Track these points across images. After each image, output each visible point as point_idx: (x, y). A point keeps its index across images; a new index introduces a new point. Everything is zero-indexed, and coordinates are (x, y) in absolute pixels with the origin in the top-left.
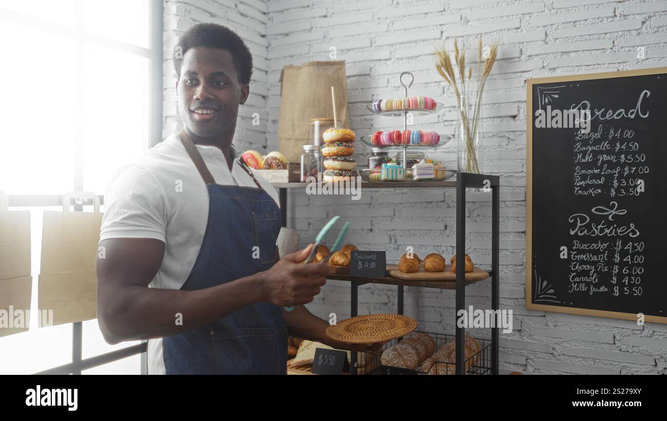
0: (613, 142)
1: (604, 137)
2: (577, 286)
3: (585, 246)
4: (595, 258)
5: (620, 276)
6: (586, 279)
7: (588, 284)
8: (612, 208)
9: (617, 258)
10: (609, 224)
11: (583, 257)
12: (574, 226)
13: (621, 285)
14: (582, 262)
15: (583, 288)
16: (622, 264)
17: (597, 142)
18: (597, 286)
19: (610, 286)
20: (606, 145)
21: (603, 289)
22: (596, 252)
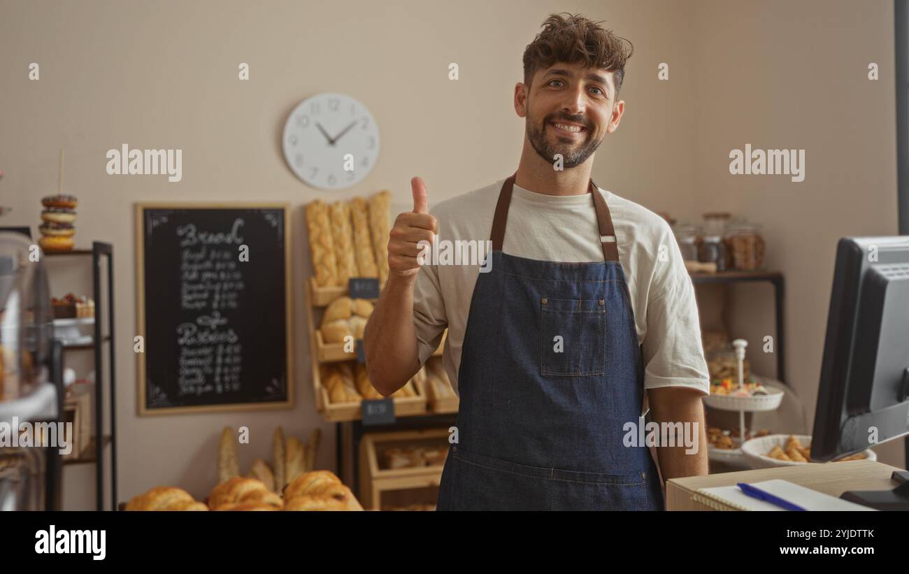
0: (214, 262)
1: (207, 258)
2: (186, 387)
3: (192, 353)
4: (201, 362)
5: (222, 375)
6: (193, 381)
7: (196, 386)
8: (214, 317)
9: (219, 360)
10: (212, 332)
11: (191, 362)
12: (182, 336)
13: (223, 382)
14: (190, 367)
15: (192, 389)
16: (224, 365)
17: (201, 262)
18: (204, 386)
19: (214, 385)
20: (208, 264)
21: (209, 388)
22: (202, 357)
